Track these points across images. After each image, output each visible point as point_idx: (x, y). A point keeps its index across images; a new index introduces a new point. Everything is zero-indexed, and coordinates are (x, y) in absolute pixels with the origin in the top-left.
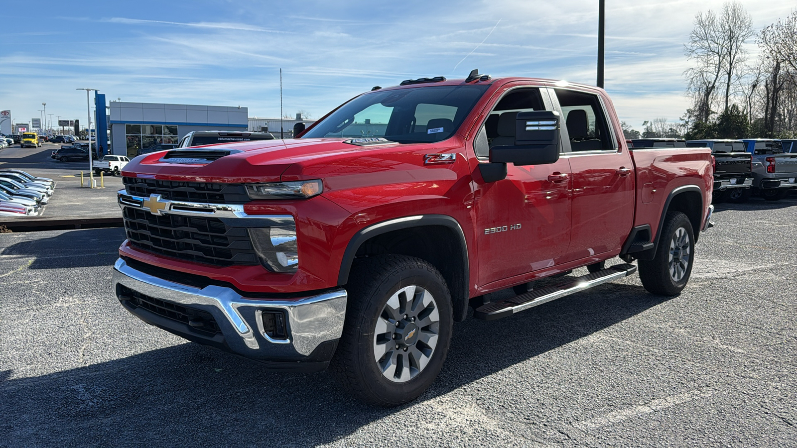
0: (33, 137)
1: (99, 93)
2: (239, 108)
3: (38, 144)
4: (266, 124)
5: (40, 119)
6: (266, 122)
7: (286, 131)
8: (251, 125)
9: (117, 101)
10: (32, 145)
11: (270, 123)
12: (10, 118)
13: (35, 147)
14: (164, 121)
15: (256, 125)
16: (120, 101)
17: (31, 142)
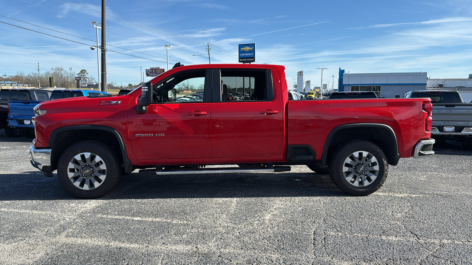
0: (313, 94)
1: (341, 69)
2: (421, 73)
3: (315, 97)
4: (443, 82)
5: (326, 84)
6: (443, 81)
7: (454, 87)
8: (429, 84)
9: (348, 73)
10: (312, 98)
11: (446, 81)
12: (310, 84)
13: (313, 99)
14: (373, 83)
15: (436, 83)
16: (349, 73)
17: (311, 96)
